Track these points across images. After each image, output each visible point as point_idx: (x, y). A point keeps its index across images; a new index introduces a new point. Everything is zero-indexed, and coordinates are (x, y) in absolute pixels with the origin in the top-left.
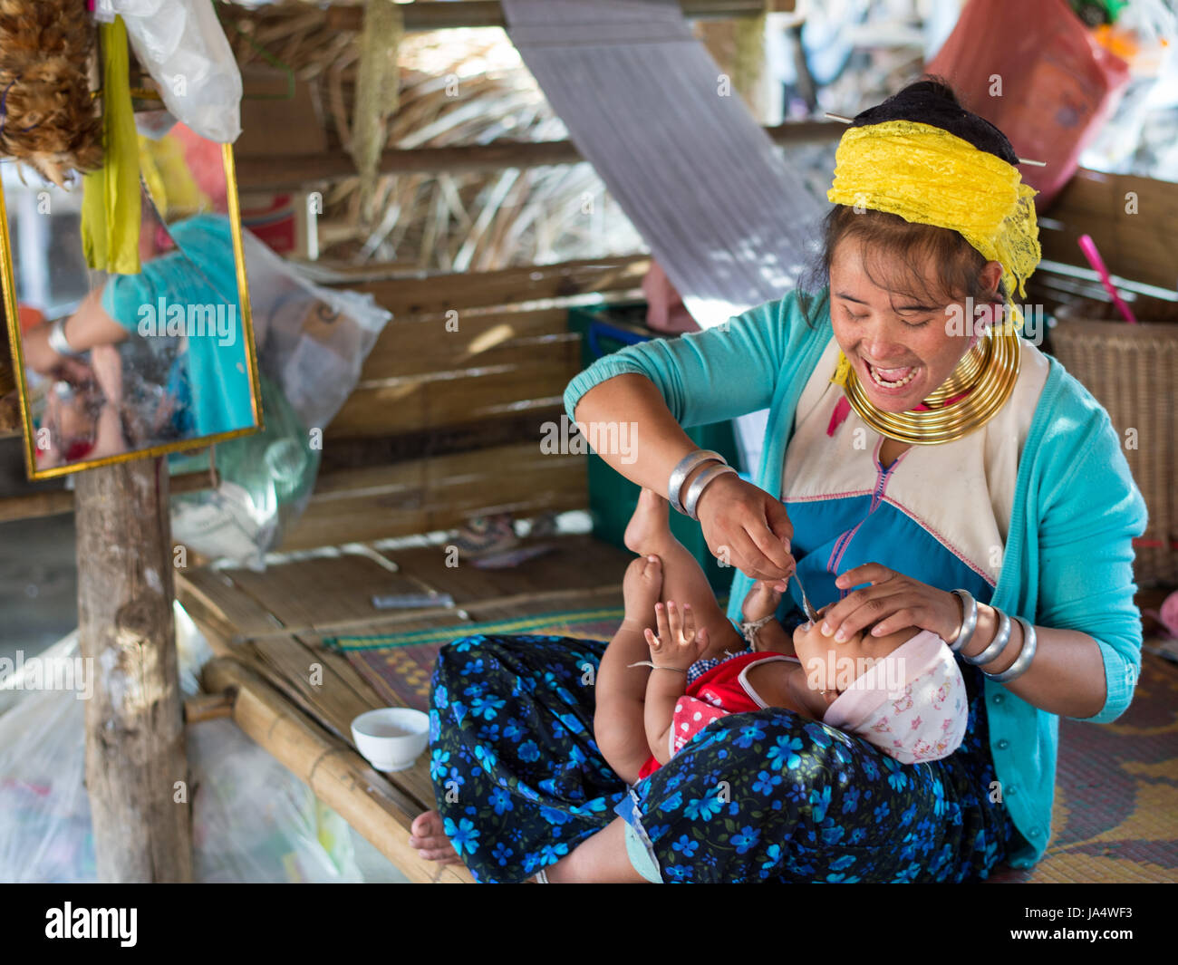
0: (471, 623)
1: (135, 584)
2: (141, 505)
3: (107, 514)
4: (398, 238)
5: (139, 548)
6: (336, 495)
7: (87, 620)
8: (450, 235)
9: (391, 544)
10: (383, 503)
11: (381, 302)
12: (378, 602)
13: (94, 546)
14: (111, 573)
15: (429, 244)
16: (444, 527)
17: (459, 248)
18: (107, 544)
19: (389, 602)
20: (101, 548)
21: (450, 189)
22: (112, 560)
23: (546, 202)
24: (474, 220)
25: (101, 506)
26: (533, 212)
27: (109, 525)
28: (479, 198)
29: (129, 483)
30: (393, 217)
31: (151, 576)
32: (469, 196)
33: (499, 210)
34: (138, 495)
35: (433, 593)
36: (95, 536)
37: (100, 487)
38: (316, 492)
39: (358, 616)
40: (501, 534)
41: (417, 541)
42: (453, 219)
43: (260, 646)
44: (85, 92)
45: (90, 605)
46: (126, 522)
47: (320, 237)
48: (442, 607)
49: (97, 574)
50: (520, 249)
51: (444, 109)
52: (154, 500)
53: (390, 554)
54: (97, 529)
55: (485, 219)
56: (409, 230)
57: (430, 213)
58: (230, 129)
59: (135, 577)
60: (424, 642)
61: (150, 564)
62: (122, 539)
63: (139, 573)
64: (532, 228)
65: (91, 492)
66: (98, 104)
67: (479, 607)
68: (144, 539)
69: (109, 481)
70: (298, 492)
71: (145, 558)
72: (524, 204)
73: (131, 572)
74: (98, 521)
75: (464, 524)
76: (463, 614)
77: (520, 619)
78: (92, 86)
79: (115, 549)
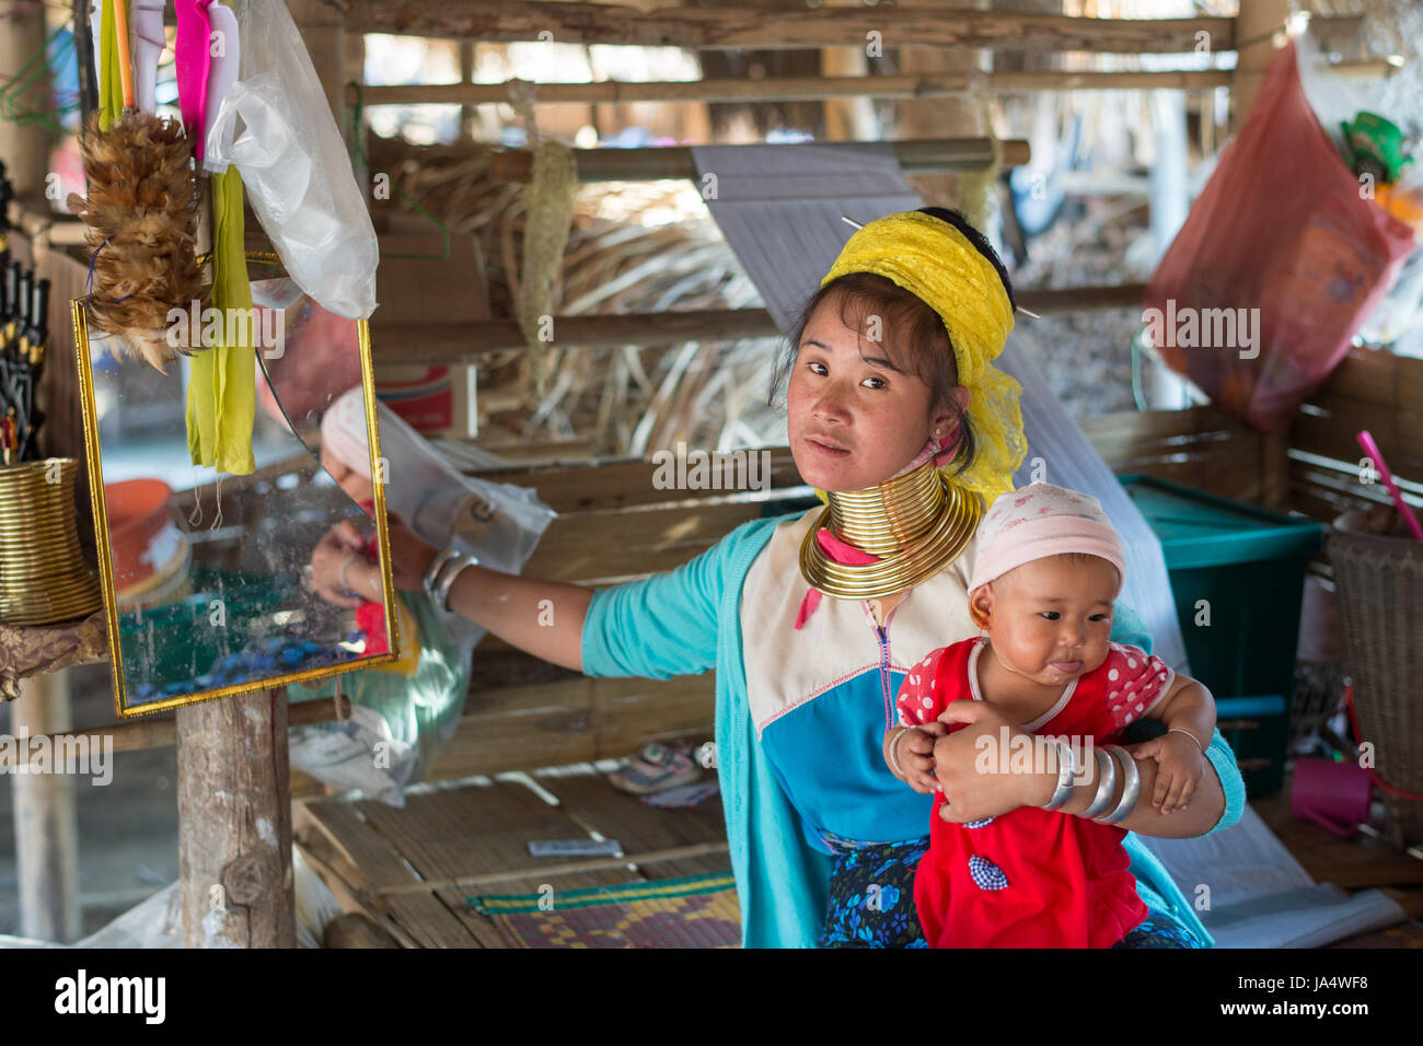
0: (642, 880)
1: (244, 837)
2: (252, 742)
3: (213, 753)
4: (573, 404)
5: (249, 794)
6: (489, 716)
7: (187, 877)
8: (630, 402)
9: (554, 772)
10: (544, 724)
11: (545, 498)
12: (534, 849)
13: (197, 790)
14: (216, 822)
15: (605, 412)
16: (615, 755)
17: (641, 417)
18: (212, 789)
19: (547, 850)
20: (206, 794)
21: (631, 354)
22: (218, 808)
23: (736, 367)
24: (657, 387)
25: (207, 744)
26: (723, 377)
27: (214, 767)
28: (663, 363)
29: (239, 718)
30: (566, 381)
31: (265, 827)
32: (651, 362)
33: (683, 375)
34: (251, 731)
35: (597, 837)
36: (198, 778)
37: (204, 722)
38: (466, 712)
39: (511, 869)
40: (679, 766)
41: (584, 768)
42: (633, 384)
43: (393, 903)
44: (190, 256)
45: (191, 859)
46: (235, 764)
47: (480, 408)
48: (610, 857)
49: (200, 825)
50: (706, 418)
51: (625, 264)
52: (269, 738)
53: (550, 784)
54: (201, 771)
55: (670, 384)
56: (584, 396)
57: (609, 378)
58: (363, 302)
59: (244, 827)
60: (584, 904)
61: (263, 812)
62: (230, 785)
63: (250, 823)
64: (720, 395)
65: (195, 727)
66: (207, 271)
67: (650, 859)
68: (256, 784)
69: (216, 714)
70: (444, 718)
71: (255, 806)
72: (714, 370)
73: (240, 823)
74: (203, 759)
75: (637, 752)
76: (632, 867)
77: (700, 878)
78: (198, 250)
79: (221, 794)
